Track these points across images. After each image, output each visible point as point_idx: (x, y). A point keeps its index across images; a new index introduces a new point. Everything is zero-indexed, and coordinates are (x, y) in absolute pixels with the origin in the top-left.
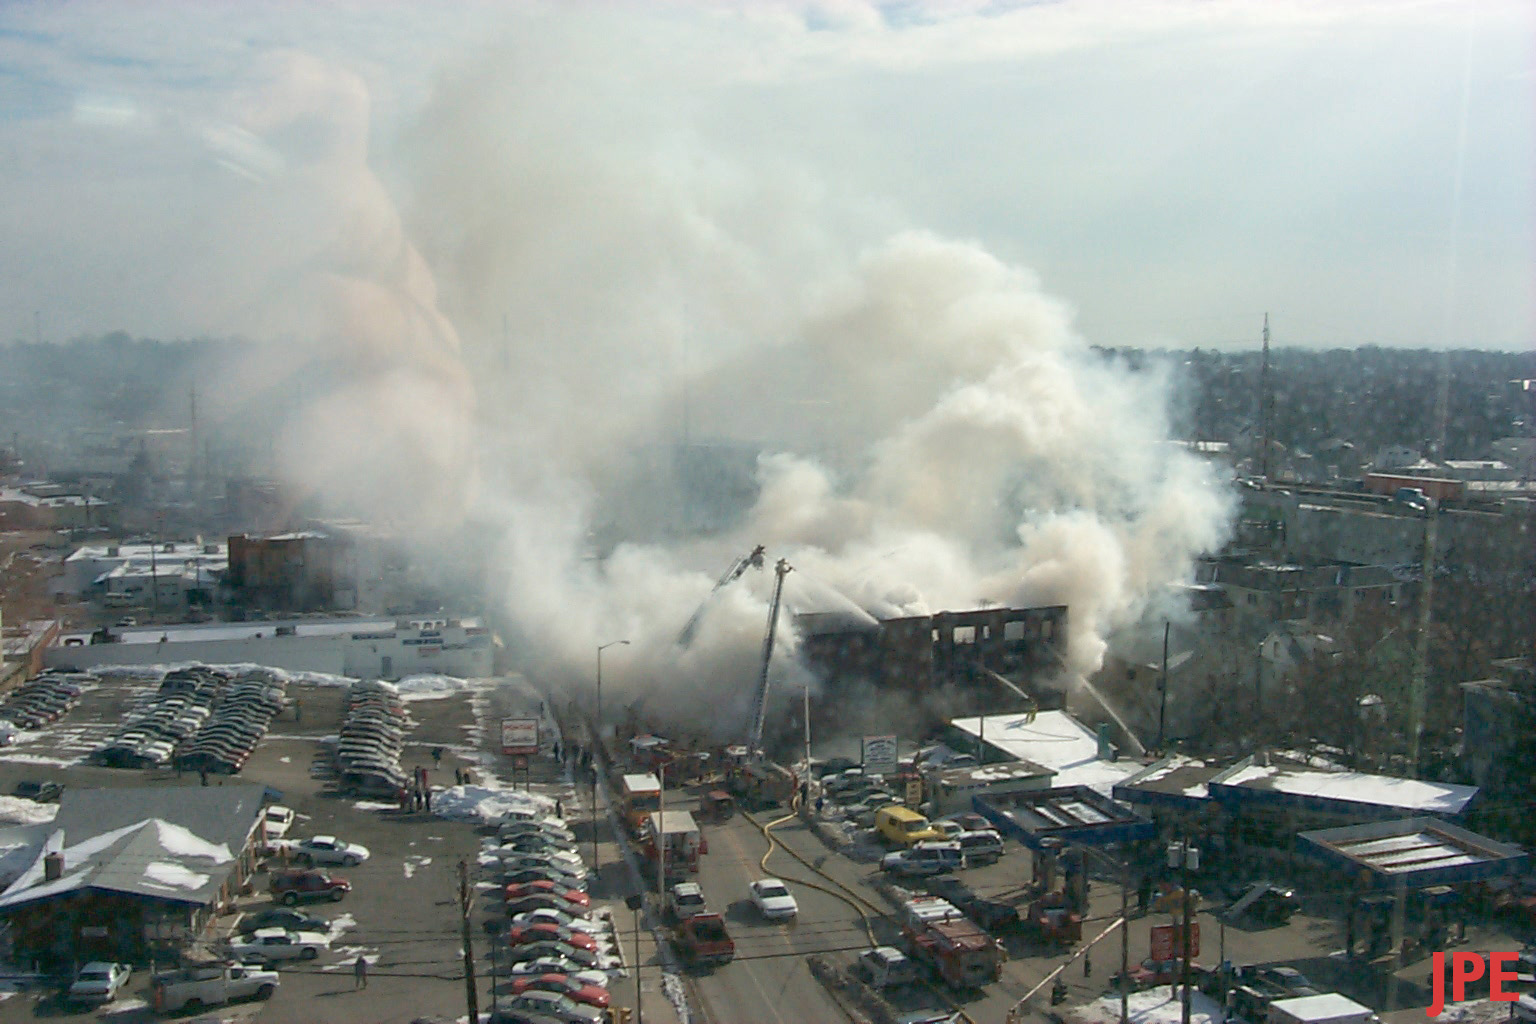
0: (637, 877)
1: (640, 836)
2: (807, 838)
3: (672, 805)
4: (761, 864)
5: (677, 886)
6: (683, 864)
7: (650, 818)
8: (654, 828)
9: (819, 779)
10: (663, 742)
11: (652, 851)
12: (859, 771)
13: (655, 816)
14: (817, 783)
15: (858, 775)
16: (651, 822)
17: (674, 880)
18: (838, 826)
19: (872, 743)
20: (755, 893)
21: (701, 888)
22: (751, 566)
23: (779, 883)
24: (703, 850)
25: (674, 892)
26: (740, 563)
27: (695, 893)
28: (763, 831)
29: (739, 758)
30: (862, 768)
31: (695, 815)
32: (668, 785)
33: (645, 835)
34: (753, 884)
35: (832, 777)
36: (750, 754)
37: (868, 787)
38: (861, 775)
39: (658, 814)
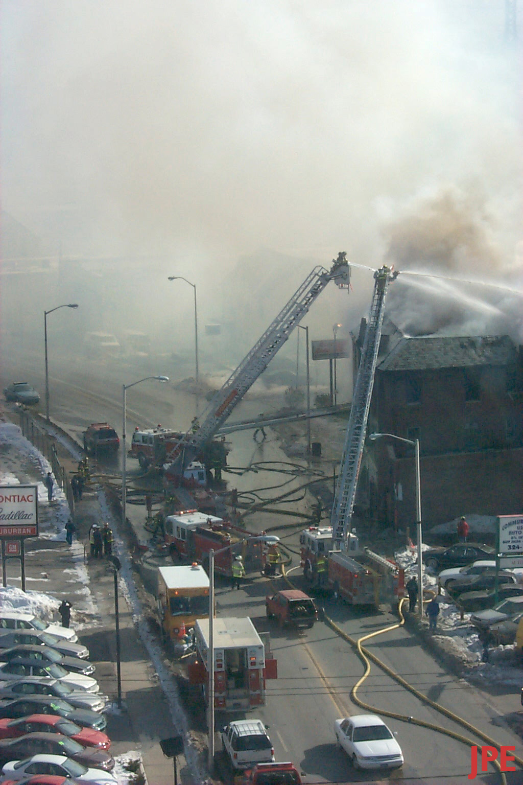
0: (178, 711)
1: (182, 652)
2: (417, 657)
3: (221, 609)
4: (352, 693)
5: (232, 723)
6: (241, 692)
7: (196, 627)
8: (201, 640)
9: (435, 573)
10: (214, 519)
11: (199, 673)
12: (493, 563)
13: (203, 624)
14: (433, 580)
15: (491, 568)
16: (197, 633)
17: (224, 719)
18: (462, 641)
19: (510, 524)
20: (342, 734)
21: (266, 727)
22: (332, 284)
23: (375, 720)
24: (271, 669)
25: (229, 732)
26: (317, 278)
27: (259, 733)
28: (354, 646)
29: (321, 544)
30: (497, 559)
31: (258, 623)
32: (222, 579)
33: (188, 652)
34: (340, 721)
35: (453, 572)
36: (338, 538)
37: (507, 586)
38: (497, 569)
39: (207, 620)
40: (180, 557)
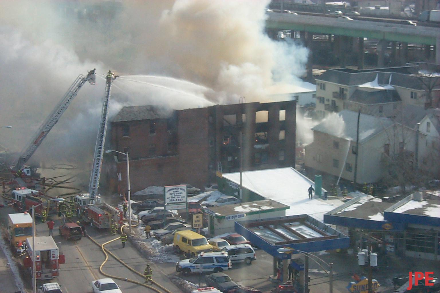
0: (19, 280)
1: (20, 253)
2: (130, 252)
3: (38, 234)
4: (99, 268)
5: (44, 285)
6: (48, 270)
7: (26, 241)
8: (29, 247)
9: (137, 213)
10: (34, 191)
11: (28, 262)
12: (163, 208)
13: (29, 240)
14: (136, 217)
15: (162, 210)
17: (40, 282)
18: (149, 244)
19: (170, 190)
20: (95, 287)
21: (60, 286)
22: (87, 82)
23: (110, 281)
24: (62, 259)
25: (43, 289)
26: (80, 80)
27: (57, 289)
28: (101, 248)
29: (84, 201)
30: (165, 206)
31: (56, 239)
32: (38, 219)
33: (23, 252)
34: (94, 282)
35: (145, 213)
36: (92, 198)
37: (169, 218)
38: (165, 210)
39: (32, 238)
40: (18, 209)
